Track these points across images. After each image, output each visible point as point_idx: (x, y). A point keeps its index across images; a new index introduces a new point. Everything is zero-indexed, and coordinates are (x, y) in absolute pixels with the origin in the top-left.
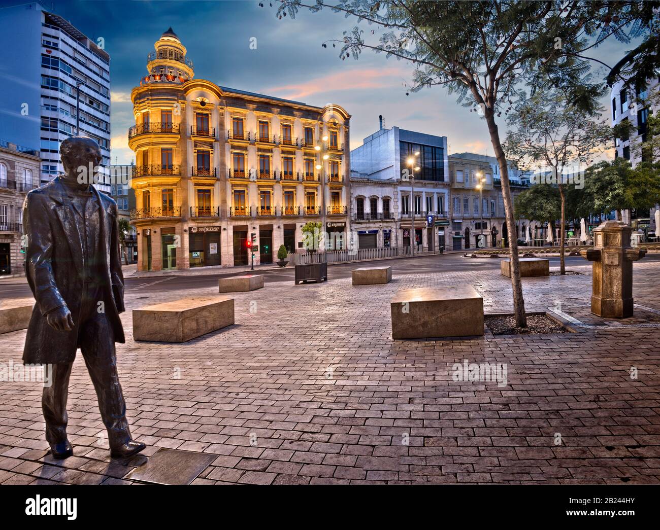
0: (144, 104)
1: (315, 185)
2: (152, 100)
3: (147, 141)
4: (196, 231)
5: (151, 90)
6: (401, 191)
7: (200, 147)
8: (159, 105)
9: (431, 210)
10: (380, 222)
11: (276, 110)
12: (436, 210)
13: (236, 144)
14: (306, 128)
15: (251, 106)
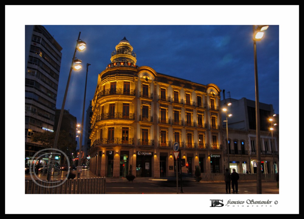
0: (114, 77)
1: (203, 130)
2: (119, 76)
3: (115, 98)
4: (140, 154)
5: (119, 70)
6: (250, 137)
7: (145, 104)
8: (123, 79)
9: (267, 150)
10: (240, 156)
11: (183, 85)
12: (270, 150)
13: (163, 103)
14: (198, 97)
15: (170, 82)
